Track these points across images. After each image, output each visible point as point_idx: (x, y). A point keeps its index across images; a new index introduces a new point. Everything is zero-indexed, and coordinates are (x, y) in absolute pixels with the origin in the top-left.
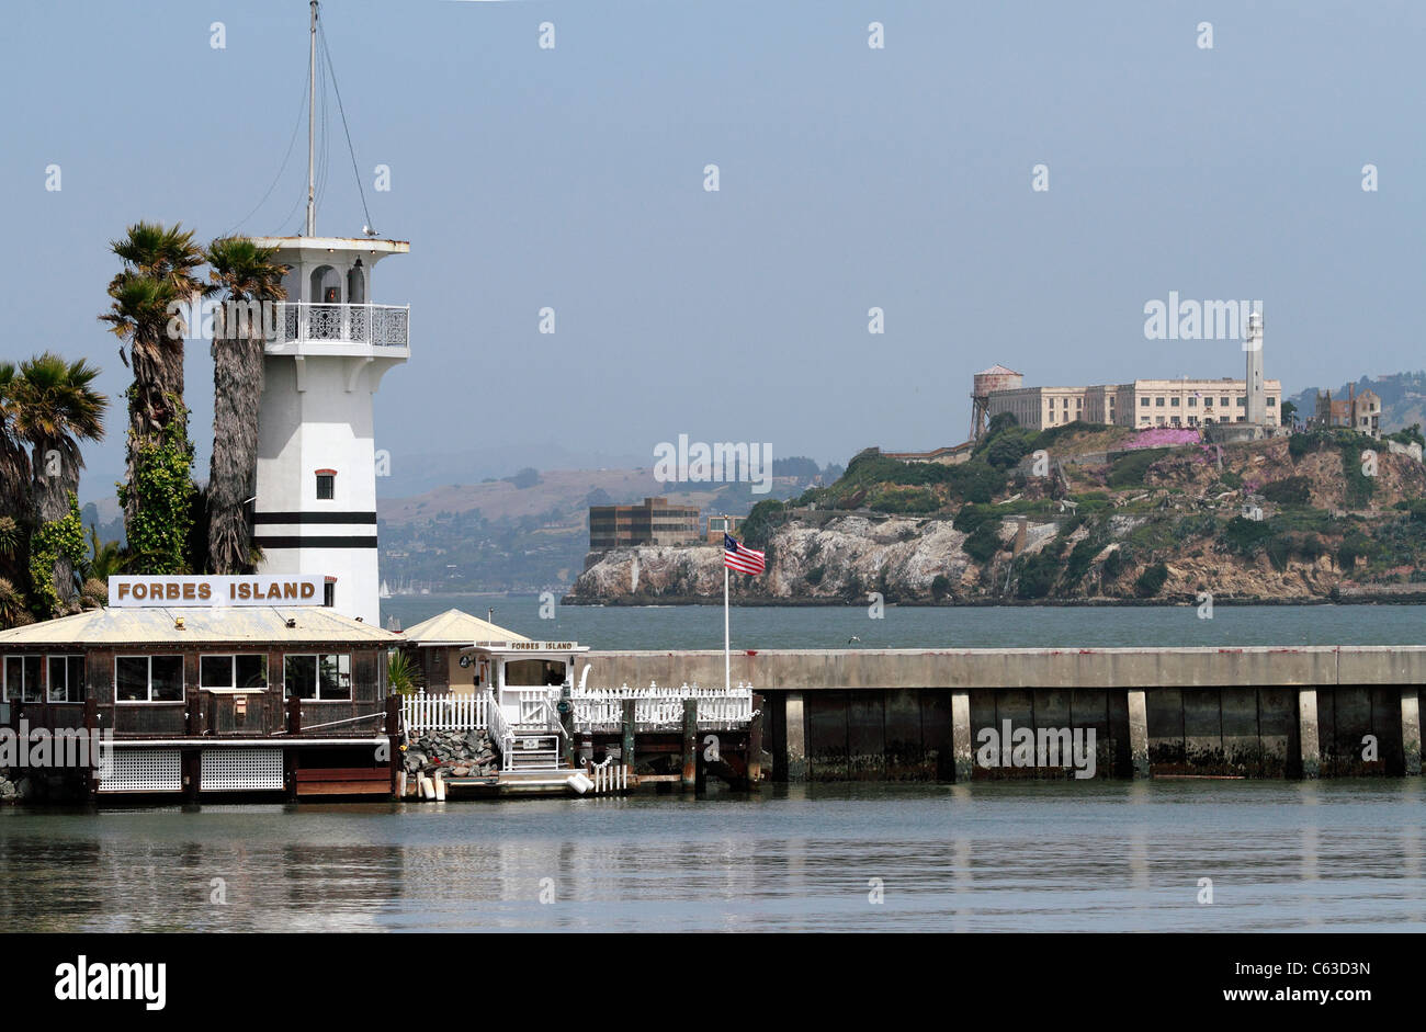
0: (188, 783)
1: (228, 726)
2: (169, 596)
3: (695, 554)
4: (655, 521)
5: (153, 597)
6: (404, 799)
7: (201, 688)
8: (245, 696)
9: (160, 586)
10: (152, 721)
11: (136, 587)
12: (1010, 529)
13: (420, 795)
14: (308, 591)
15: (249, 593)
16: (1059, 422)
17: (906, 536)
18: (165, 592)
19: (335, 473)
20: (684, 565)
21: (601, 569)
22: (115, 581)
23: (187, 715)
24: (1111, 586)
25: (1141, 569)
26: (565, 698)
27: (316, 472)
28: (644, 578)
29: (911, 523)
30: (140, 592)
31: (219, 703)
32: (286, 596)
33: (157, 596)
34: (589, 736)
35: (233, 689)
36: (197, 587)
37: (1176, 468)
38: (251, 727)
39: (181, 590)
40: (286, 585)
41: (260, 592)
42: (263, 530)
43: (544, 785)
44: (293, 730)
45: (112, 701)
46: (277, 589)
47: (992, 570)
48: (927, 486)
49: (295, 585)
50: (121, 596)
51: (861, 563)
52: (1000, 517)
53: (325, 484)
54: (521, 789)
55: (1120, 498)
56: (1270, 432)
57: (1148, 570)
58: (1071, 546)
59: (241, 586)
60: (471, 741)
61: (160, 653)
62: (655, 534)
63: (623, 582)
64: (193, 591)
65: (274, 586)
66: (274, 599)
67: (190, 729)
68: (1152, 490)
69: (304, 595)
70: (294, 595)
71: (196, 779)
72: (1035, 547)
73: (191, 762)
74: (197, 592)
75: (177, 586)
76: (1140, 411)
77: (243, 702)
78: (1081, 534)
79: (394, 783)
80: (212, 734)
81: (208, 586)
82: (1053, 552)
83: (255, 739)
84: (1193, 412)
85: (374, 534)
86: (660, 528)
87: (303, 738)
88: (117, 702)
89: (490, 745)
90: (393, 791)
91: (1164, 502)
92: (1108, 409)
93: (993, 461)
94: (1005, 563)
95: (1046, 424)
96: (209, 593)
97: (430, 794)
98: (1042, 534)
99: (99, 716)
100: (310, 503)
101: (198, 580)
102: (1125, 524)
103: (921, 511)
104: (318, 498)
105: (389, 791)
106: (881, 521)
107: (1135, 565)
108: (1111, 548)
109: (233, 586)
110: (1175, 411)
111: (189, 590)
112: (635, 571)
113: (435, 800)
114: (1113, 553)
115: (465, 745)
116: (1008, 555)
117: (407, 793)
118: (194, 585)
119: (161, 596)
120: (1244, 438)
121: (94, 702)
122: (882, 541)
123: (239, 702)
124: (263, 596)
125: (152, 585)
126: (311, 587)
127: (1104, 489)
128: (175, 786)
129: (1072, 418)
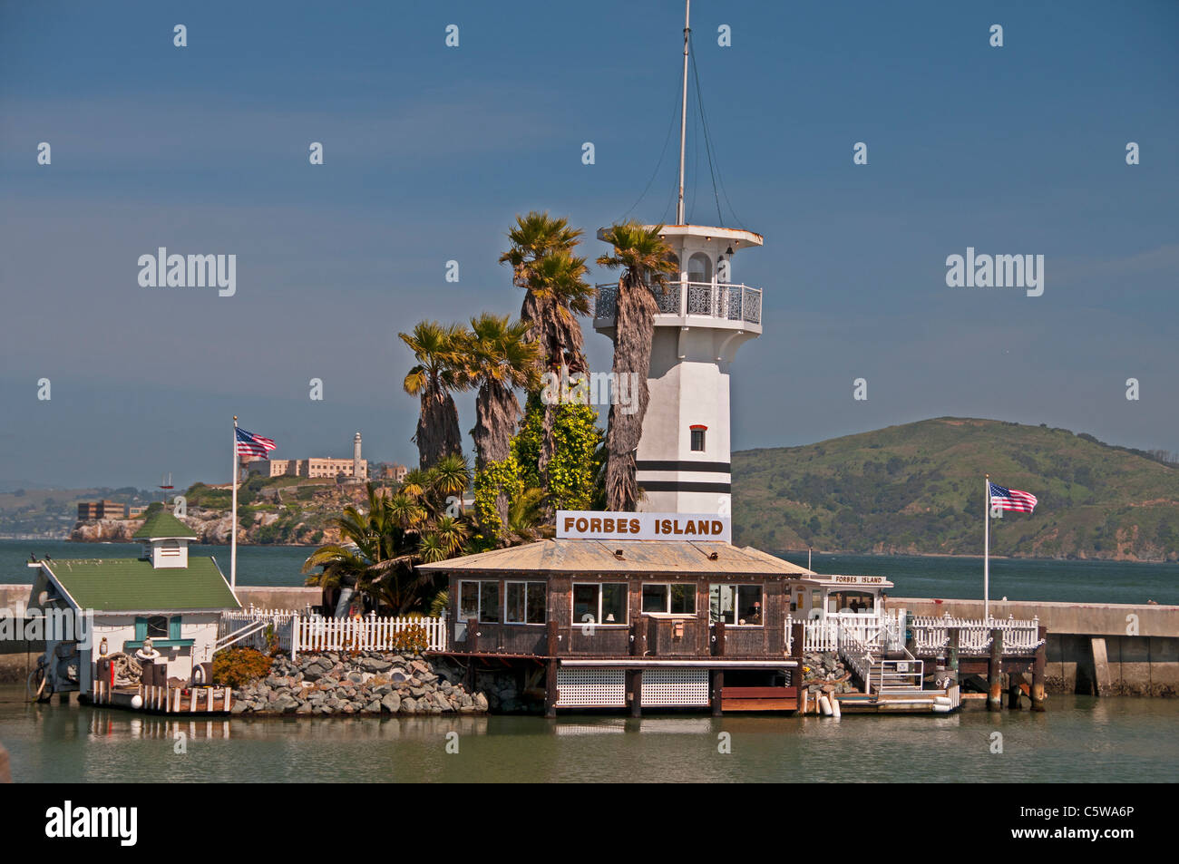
0: (632, 699)
1: (666, 648)
2: (606, 531)
3: (125, 523)
4: (106, 509)
5: (592, 530)
6: (808, 715)
7: (642, 613)
8: (682, 621)
9: (599, 520)
10: (601, 643)
11: (579, 521)
12: (259, 516)
13: (818, 711)
14: (717, 528)
15: (670, 528)
16: (277, 474)
17: (214, 517)
18: (602, 525)
19: (706, 428)
20: (121, 527)
21: (85, 528)
22: (561, 516)
23: (632, 637)
24: (300, 539)
25: (313, 532)
26: (909, 626)
27: (691, 427)
28: (103, 532)
29: (218, 512)
30: (582, 525)
31: (660, 626)
32: (700, 533)
33: (596, 529)
34: (942, 660)
35: (668, 615)
36: (628, 524)
37: (325, 493)
38: (685, 648)
39: (615, 525)
40: (700, 522)
41: (679, 529)
42: (642, 476)
43: (913, 703)
44: (717, 651)
45: (569, 624)
46: (693, 527)
47: (251, 532)
48: (224, 498)
49: (707, 522)
50: (567, 530)
51: (197, 528)
52: (254, 511)
53: (698, 437)
54: (895, 707)
55: (304, 504)
56: (363, 480)
57: (316, 534)
58: (285, 523)
59: (664, 522)
60: (827, 661)
61: (610, 580)
62: (105, 515)
63: (95, 534)
64: (625, 526)
65: (691, 523)
66: (690, 534)
67: (633, 651)
68: (316, 502)
69: (714, 532)
70: (707, 532)
71: (638, 696)
72: (269, 523)
73: (633, 679)
74: (628, 527)
75: (612, 521)
76: (311, 471)
77: (681, 627)
78: (289, 519)
79: (800, 701)
80: (652, 654)
81: (637, 521)
82: (276, 526)
83: (690, 660)
84: (332, 471)
85: (729, 481)
86: (107, 512)
87: (728, 660)
88: (573, 624)
89: (842, 665)
90: (799, 708)
91: (322, 507)
92: (298, 469)
93: (251, 489)
94: (257, 529)
95: (272, 475)
96: (638, 528)
97: (828, 711)
98: (272, 519)
99: (560, 637)
100: (686, 454)
101: (629, 516)
102: (307, 515)
103: (221, 507)
104: (692, 450)
105: (796, 708)
106: (204, 511)
107: (310, 531)
108: (301, 524)
109: (657, 522)
110: (325, 471)
111: (622, 523)
112: (100, 529)
113: (831, 716)
114: (302, 526)
115: (823, 665)
116: (258, 526)
117: (808, 710)
118: (626, 521)
119: (599, 530)
120: (352, 482)
121: (556, 624)
122: (205, 519)
123: (678, 626)
124: (681, 532)
125: (593, 520)
126: (719, 524)
127: (296, 501)
128: (620, 702)
129: (283, 473)
